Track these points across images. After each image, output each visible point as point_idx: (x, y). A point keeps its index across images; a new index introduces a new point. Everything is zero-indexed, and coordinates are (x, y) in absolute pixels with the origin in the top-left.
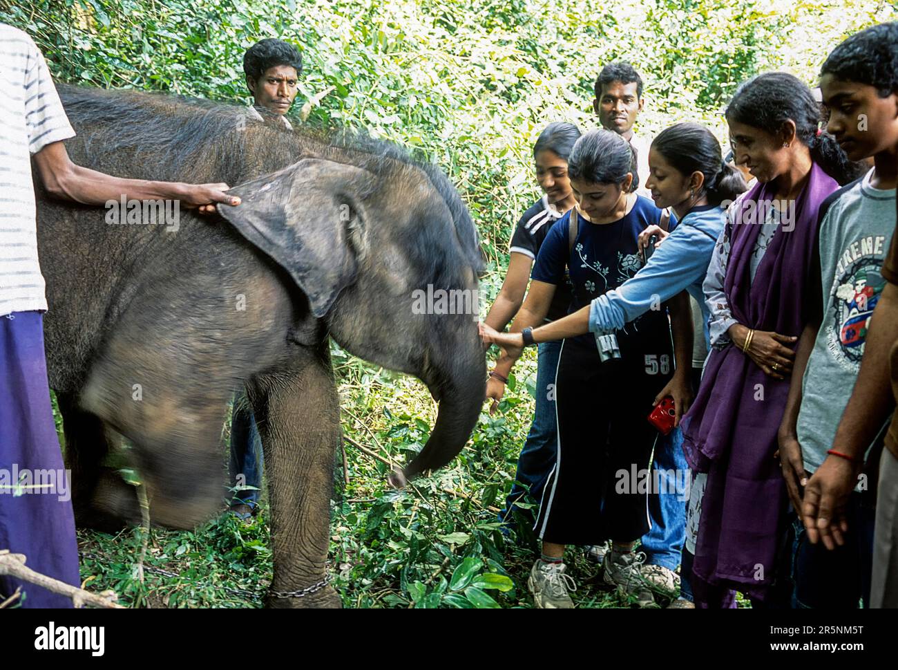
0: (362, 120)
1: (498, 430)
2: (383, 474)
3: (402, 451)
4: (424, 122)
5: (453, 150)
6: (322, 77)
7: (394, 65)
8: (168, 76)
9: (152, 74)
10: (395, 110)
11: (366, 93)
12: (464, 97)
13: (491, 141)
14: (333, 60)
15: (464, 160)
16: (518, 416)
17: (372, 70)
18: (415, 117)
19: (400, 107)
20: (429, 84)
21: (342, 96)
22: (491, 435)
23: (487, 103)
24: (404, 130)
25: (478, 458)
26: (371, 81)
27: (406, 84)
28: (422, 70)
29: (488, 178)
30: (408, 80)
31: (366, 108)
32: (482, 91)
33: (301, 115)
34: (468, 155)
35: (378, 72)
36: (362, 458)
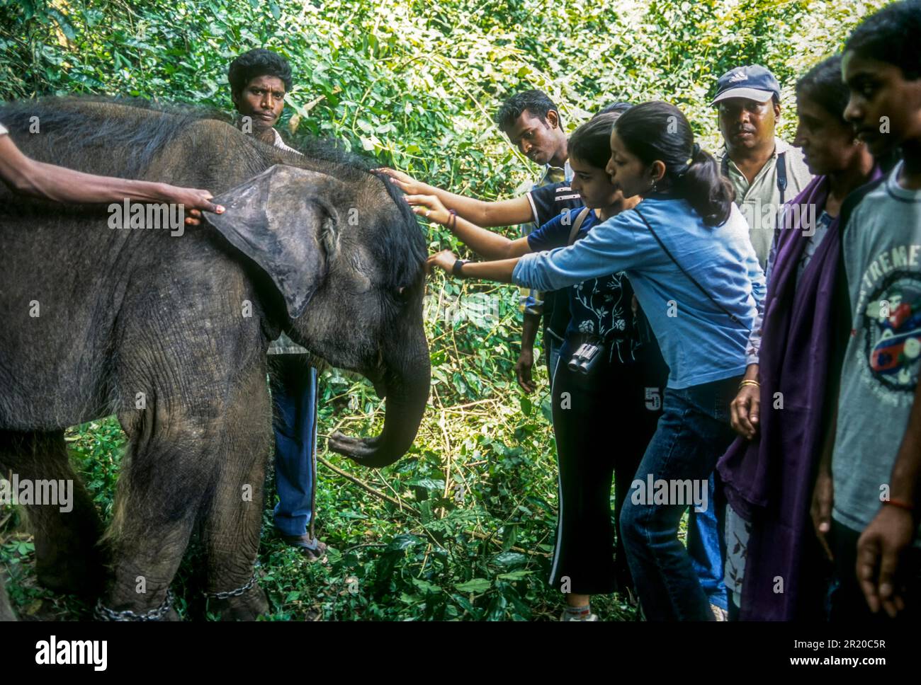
0: (354, 130)
1: (514, 461)
2: (392, 513)
3: (412, 488)
4: (421, 129)
5: (454, 159)
6: (309, 87)
7: (388, 71)
8: (148, 92)
9: (132, 89)
10: (390, 118)
11: (358, 101)
12: (463, 101)
13: (493, 147)
14: (320, 67)
15: (466, 168)
16: (535, 443)
17: (364, 77)
18: (412, 125)
19: (395, 115)
20: (425, 88)
21: (332, 106)
22: (508, 467)
23: (487, 107)
24: (400, 139)
25: (495, 492)
26: (363, 89)
27: (400, 90)
28: (417, 74)
29: (492, 185)
30: (403, 85)
31: (358, 117)
32: (481, 94)
33: (289, 126)
34: (469, 163)
35: (371, 79)
36: (368, 496)
